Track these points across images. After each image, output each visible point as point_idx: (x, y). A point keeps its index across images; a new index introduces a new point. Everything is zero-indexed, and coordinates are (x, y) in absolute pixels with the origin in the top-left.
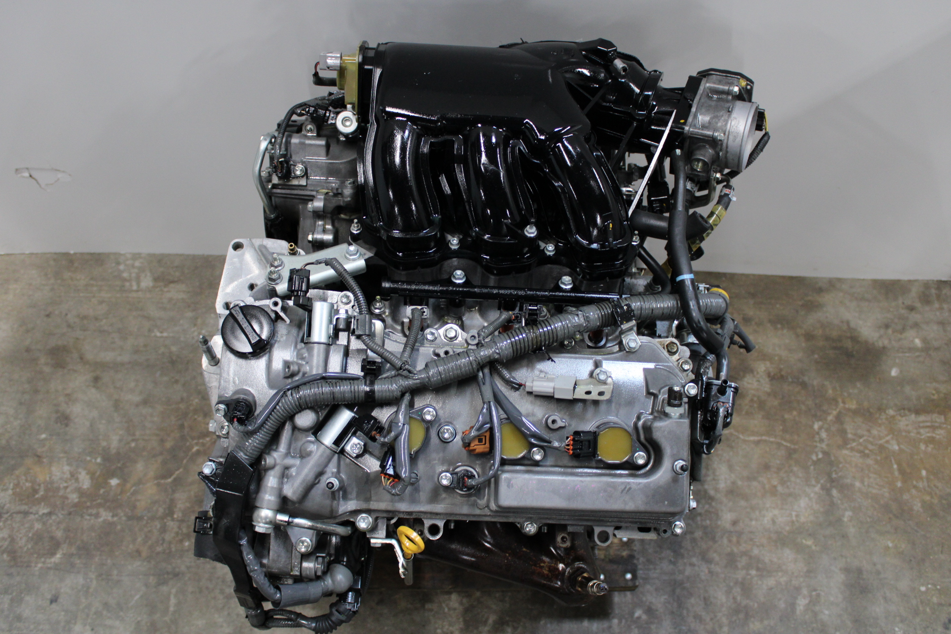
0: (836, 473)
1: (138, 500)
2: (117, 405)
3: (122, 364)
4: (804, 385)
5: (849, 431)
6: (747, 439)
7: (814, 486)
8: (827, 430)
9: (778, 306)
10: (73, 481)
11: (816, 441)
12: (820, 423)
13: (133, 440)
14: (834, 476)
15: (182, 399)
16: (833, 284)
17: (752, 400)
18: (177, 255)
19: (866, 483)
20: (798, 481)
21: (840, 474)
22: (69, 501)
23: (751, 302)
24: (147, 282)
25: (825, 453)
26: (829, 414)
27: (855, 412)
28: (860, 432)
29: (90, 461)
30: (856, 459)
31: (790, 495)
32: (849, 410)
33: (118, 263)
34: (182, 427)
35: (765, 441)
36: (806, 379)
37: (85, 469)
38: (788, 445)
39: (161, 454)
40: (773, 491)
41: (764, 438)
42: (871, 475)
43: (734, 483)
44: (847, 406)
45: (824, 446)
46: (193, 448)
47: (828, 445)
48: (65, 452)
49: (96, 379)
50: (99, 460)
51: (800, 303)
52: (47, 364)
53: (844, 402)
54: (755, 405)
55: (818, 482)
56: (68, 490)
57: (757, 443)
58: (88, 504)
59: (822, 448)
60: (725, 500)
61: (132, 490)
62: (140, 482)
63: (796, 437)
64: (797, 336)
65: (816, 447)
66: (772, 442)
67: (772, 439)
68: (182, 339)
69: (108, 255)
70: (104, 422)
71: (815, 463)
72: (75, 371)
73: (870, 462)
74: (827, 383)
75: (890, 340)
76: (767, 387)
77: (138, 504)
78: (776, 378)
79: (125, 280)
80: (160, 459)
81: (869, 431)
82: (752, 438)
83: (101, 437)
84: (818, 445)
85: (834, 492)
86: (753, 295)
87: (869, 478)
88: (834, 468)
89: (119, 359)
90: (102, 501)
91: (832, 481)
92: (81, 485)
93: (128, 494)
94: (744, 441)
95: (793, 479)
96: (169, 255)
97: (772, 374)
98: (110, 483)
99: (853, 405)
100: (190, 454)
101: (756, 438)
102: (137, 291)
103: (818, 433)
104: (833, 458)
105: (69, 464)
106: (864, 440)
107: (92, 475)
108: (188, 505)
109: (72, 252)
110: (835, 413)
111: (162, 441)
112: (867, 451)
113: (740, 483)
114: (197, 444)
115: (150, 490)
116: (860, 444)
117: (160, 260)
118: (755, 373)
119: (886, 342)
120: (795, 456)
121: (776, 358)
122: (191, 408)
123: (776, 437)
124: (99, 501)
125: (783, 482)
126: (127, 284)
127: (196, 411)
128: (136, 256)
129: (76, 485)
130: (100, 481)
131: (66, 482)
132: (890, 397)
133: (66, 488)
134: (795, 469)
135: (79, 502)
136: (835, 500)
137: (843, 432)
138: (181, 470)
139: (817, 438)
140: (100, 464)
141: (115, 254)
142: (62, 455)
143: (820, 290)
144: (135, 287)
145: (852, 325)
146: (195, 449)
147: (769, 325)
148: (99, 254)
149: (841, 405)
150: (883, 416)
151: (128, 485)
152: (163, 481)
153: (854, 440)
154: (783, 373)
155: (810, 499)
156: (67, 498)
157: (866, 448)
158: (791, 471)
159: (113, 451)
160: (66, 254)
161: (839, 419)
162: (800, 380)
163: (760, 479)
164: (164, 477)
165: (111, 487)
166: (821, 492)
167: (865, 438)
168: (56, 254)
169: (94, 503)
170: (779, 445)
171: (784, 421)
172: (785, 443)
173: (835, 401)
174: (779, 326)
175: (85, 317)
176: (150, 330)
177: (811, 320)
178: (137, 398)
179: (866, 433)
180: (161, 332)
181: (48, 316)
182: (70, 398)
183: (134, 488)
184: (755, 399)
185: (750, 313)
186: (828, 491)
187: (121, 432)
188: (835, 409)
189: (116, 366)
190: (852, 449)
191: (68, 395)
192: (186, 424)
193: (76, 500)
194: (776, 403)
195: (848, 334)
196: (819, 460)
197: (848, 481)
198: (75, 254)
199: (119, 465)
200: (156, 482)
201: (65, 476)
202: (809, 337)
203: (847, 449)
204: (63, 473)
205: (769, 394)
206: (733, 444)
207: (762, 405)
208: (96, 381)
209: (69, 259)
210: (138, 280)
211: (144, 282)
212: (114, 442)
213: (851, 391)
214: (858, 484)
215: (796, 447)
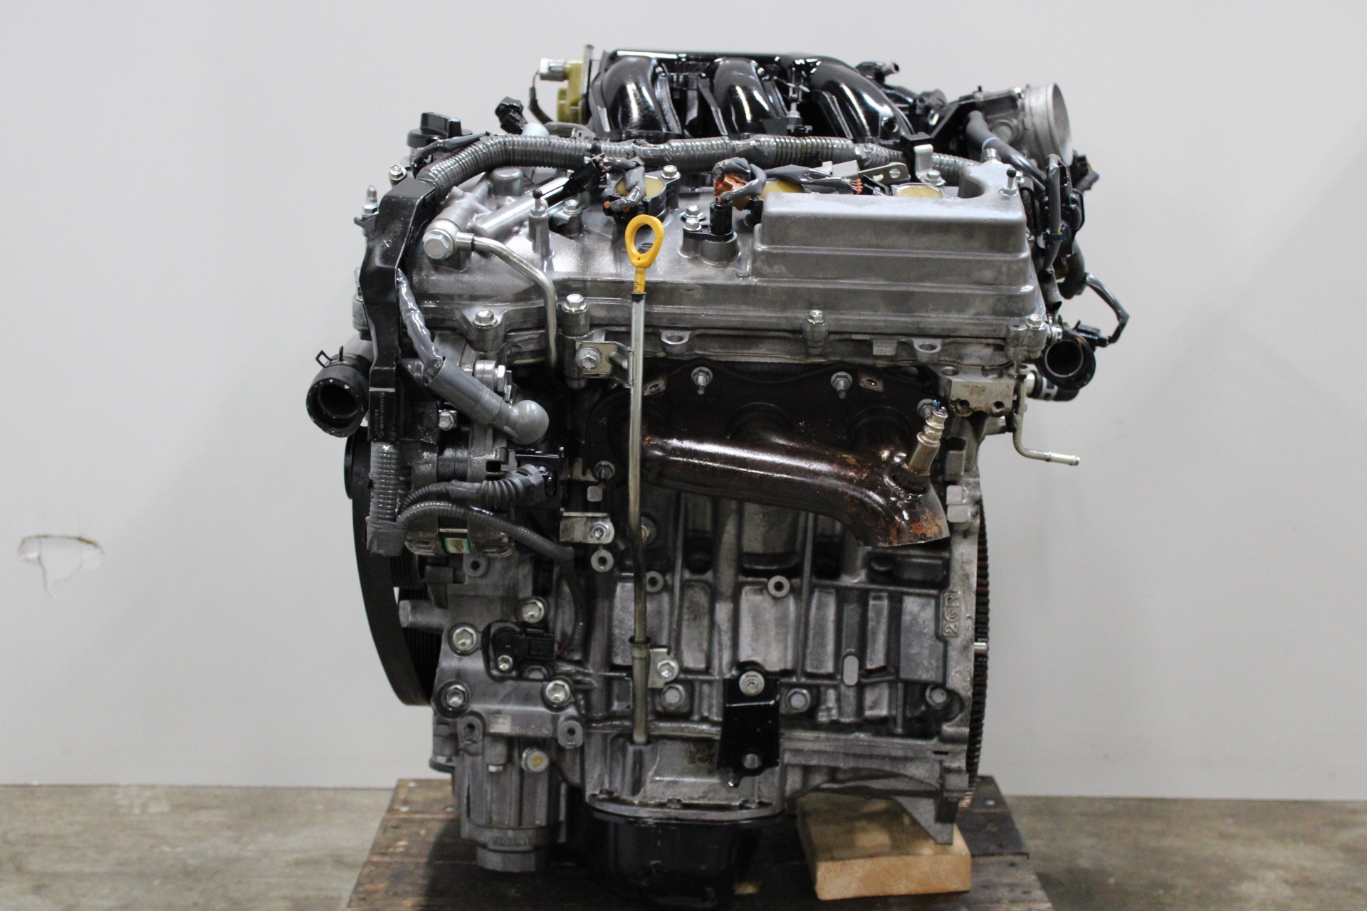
4: (1357, 890)
9: (1280, 825)
15: (196, 905)
17: (1263, 904)
23: (1230, 821)
24: (159, 807)
33: (113, 793)
49: (39, 887)
51: (1320, 822)
64: (1327, 849)
68: (210, 854)
76: (1286, 892)
78: (1302, 884)
79: (121, 807)
89: (88, 870)
96: (205, 786)
97: (1292, 881)
102: (140, 815)
109: (35, 783)
117: (188, 790)
118: (1260, 880)
121: (1295, 868)
126: (124, 810)
128: (147, 787)
141: (111, 786)
144: (137, 813)
147: (1269, 840)
148: (82, 786)
154: (1313, 880)
160: (24, 786)
162: (1349, 887)
168: (6, 785)
174: (1289, 841)
175: (37, 836)
178: (110, 904)
180: (174, 848)
198: (40, 786)
208: (38, 889)
209: (27, 790)
210: (144, 806)
211: (153, 809)
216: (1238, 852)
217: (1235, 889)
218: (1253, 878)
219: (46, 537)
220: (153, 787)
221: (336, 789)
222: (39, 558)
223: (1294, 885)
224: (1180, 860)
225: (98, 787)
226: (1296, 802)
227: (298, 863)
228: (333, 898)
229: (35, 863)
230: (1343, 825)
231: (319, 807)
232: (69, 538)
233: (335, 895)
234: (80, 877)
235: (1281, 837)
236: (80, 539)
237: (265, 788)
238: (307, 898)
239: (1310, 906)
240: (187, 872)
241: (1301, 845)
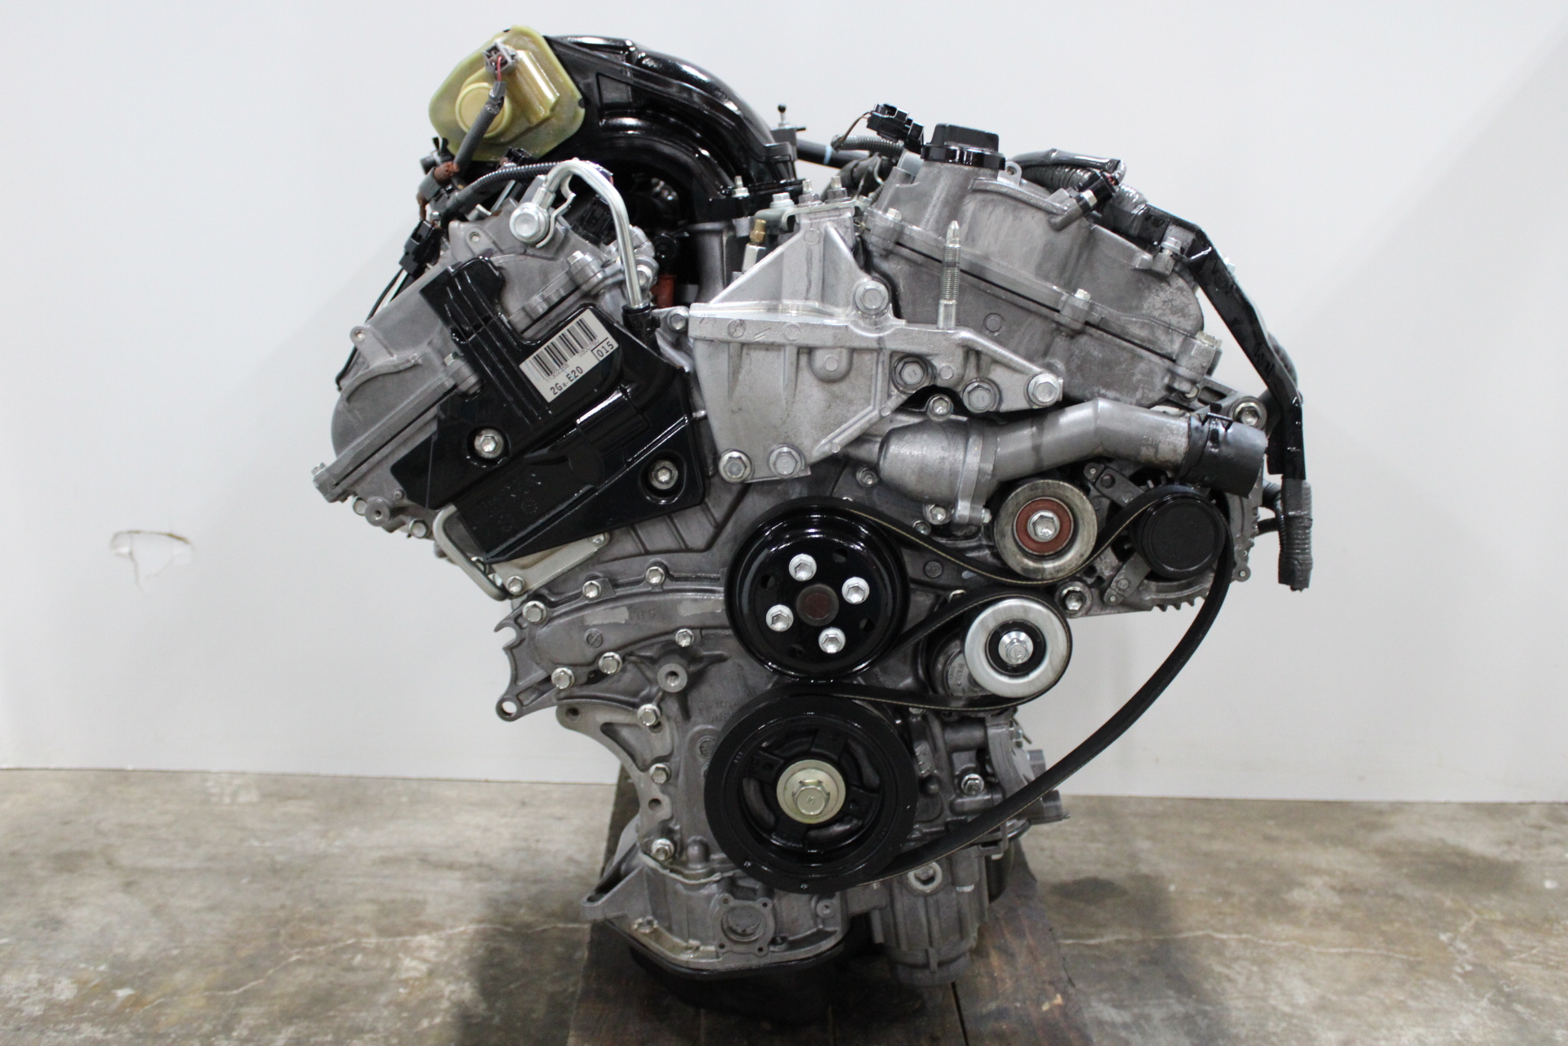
0: (1509, 986)
1: (165, 1014)
2: (157, 911)
3: (183, 871)
4: (1399, 898)
5: (1505, 942)
6: (1324, 951)
7: (1477, 1001)
8: (1466, 941)
9: (1318, 827)
10: (42, 991)
11: (1452, 953)
12: (1449, 935)
13: (176, 948)
14: (1507, 989)
15: (283, 907)
16: (1398, 807)
17: (1315, 913)
18: (308, 775)
20: (1442, 995)
21: (1516, 987)
22: (24, 1014)
23: (1271, 823)
24: (248, 797)
25: (1474, 965)
26: (1460, 926)
27: (1506, 924)
28: (1525, 943)
29: (84, 969)
30: (1537, 970)
31: (1436, 1011)
32: (1493, 922)
33: (205, 780)
34: (277, 934)
35: (1359, 953)
36: (1399, 891)
37: (71, 978)
38: (1405, 957)
39: (228, 963)
40: (1402, 1007)
41: (1355, 950)
43: (1323, 998)
44: (1487, 917)
45: (1470, 956)
46: (290, 956)
47: (1476, 957)
48: (40, 959)
50: (102, 968)
51: (1353, 824)
52: (44, 868)
53: (1477, 912)
54: (1324, 917)
55: (1480, 996)
56: (28, 1001)
57: (1347, 955)
58: (61, 1018)
59: (1467, 960)
60: (1314, 1017)
61: (156, 1003)
62: (175, 993)
63: (1413, 949)
64: (1364, 853)
65: (1455, 959)
66: (1371, 955)
67: (1371, 951)
70: (127, 927)
71: (1465, 975)
72: (93, 876)
74: (1438, 895)
75: (1522, 855)
76: (1334, 900)
77: (163, 1018)
78: (1348, 891)
79: (212, 795)
80: (222, 969)
81: (1542, 942)
82: (1334, 950)
83: (116, 944)
85: (1519, 1008)
86: (1272, 818)
88: (1503, 982)
89: (178, 866)
90: (91, 1015)
91: (1508, 996)
92: (55, 995)
93: (147, 1007)
94: (1321, 954)
95: (1431, 993)
96: (294, 774)
97: (1338, 887)
98: (114, 994)
99: (1499, 916)
100: (284, 963)
101: (1341, 950)
102: (230, 805)
103: (1451, 945)
104: (1493, 971)
105: (42, 972)
106: (1539, 952)
107: (82, 984)
108: (265, 1021)
109: (130, 767)
110: (1469, 924)
111: (233, 949)
112: (1551, 963)
113: (1334, 998)
114: (298, 953)
115: (193, 1003)
116: (1535, 955)
117: (278, 779)
118: (1306, 887)
119: (1517, 857)
120: (1423, 969)
121: (1338, 873)
122: (297, 916)
123: (1376, 949)
124: (85, 1015)
125: (1415, 997)
126: (215, 799)
127: (304, 919)
128: (237, 775)
129: (47, 995)
130: (95, 992)
131: (25, 992)
132: (1557, 909)
133: (25, 998)
134: (1430, 982)
135: (43, 1015)
136: (1526, 1017)
137: (1498, 944)
138: (261, 981)
139: (1452, 950)
140: (103, 972)
141: (202, 772)
142: (31, 962)
143: (1381, 813)
144: (227, 802)
145: (1451, 842)
146: (294, 958)
147: (1310, 843)
148: (175, 771)
149: (1475, 917)
150: (1559, 927)
151: (151, 997)
152: (221, 993)
153: (1520, 952)
154: (1357, 887)
155: (1476, 1015)
156: (20, 1010)
158: (1425, 985)
159: (135, 959)
160: (119, 771)
161: (1478, 928)
162: (1391, 893)
163: (1371, 993)
164: (226, 988)
165: (115, 998)
166: (1493, 1007)
167: (1539, 949)
169: (75, 1017)
170: (1387, 958)
171: (1383, 933)
172: (1397, 956)
173: (1461, 912)
174: (1328, 844)
175: (130, 826)
176: (242, 840)
177: (1378, 838)
178: (197, 904)
179: (1536, 944)
180: (262, 843)
181: (66, 823)
182: (72, 902)
183: (161, 1000)
184: (1320, 911)
185: (1276, 832)
186: (1507, 1007)
187: (156, 939)
188: (1469, 921)
190: (1523, 961)
191: (70, 899)
192: (283, 932)
193: (39, 1014)
195: (1450, 851)
196: (1468, 972)
197: (1537, 994)
198: (134, 771)
199: (141, 974)
200: (207, 993)
201: (29, 985)
202: (1383, 853)
203: (1513, 961)
204: (26, 981)
205: (1342, 907)
206: (1303, 957)
208: (128, 886)
209: (122, 776)
210: (234, 795)
211: (243, 798)
212: (140, 949)
213: (1485, 902)
214: (1557, 998)
215: (1420, 959)
216: (1284, 856)
217: (1287, 897)
218: (1302, 885)
219: (137, 532)
220: (243, 773)
221: (420, 780)
222: (131, 554)
223: (1341, 891)
224: (1233, 865)
225: (191, 773)
226: (1328, 803)
227: (384, 861)
228: (418, 902)
229: (125, 857)
230: (1372, 827)
231: (404, 799)
232: (160, 534)
233: (420, 897)
234: (170, 873)
235: (1321, 840)
236: (171, 536)
237: (351, 777)
238: (393, 901)
239: (1359, 915)
240: (275, 870)
241: (1340, 849)
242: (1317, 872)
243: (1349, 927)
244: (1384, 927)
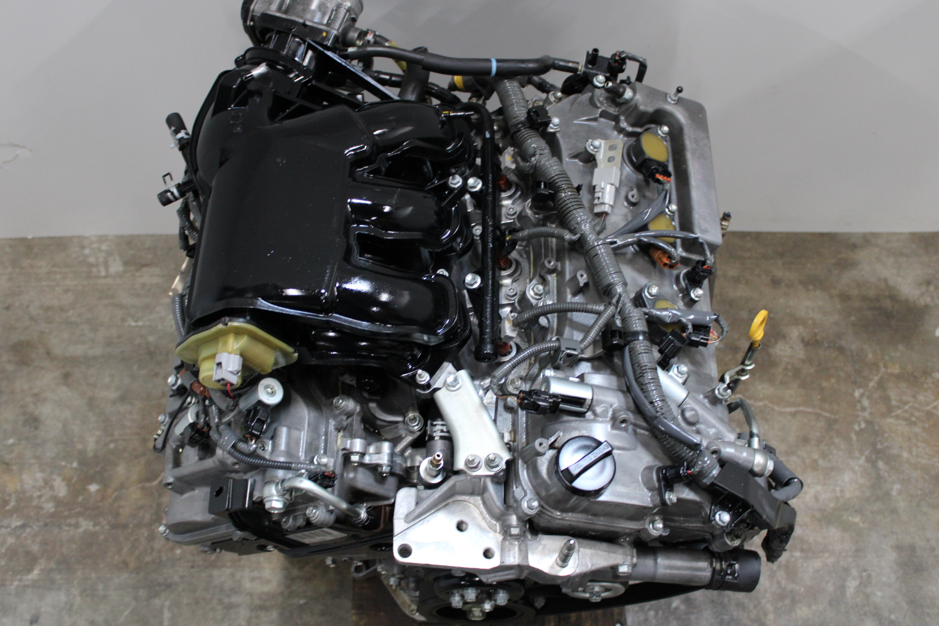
0: (882, 444)
1: (122, 507)
2: (91, 403)
3: (95, 358)
4: (841, 350)
5: (893, 397)
6: (783, 410)
7: (859, 459)
8: (869, 398)
9: (809, 265)
10: (48, 489)
11: (858, 410)
12: (861, 390)
13: (112, 441)
14: (879, 446)
16: (868, 240)
17: (786, 369)
18: (147, 236)
19: (914, 453)
20: (840, 453)
21: (885, 444)
22: (45, 511)
23: (780, 262)
24: (116, 267)
25: (869, 423)
26: (870, 380)
27: (899, 377)
28: (904, 398)
29: (65, 467)
30: (902, 427)
31: (832, 469)
32: (892, 375)
33: (83, 247)
35: (803, 412)
36: (843, 343)
37: (60, 475)
38: (828, 415)
39: (144, 454)
41: (801, 408)
42: (919, 444)
44: (889, 371)
45: (866, 415)
47: (871, 414)
48: (37, 458)
49: (66, 376)
50: (75, 465)
51: (833, 261)
52: (9, 362)
53: (886, 367)
54: (790, 374)
55: (862, 454)
56: (43, 499)
57: (794, 414)
58: (66, 513)
59: (865, 417)
61: (114, 496)
62: (122, 486)
63: (835, 406)
64: (832, 297)
65: (858, 416)
66: (810, 413)
67: (810, 410)
68: (160, 328)
69: (71, 238)
70: (78, 422)
71: (858, 433)
72: (42, 368)
73: (917, 430)
74: (866, 347)
75: (932, 297)
76: (801, 353)
77: (121, 510)
78: (811, 343)
79: (91, 265)
80: (143, 460)
81: (914, 397)
82: (788, 410)
83: (75, 439)
84: (860, 413)
85: (881, 464)
86: (781, 255)
87: (918, 447)
88: (879, 439)
89: (91, 353)
90: (82, 509)
91: (878, 452)
92: (56, 493)
93: (110, 500)
94: (780, 413)
95: (835, 452)
96: (139, 236)
97: (806, 339)
98: (88, 489)
99: (896, 370)
101: (793, 409)
102: (106, 277)
103: (859, 401)
104: (877, 428)
105: (42, 471)
106: (910, 407)
107: (68, 481)
109: (30, 237)
110: (876, 378)
111: (143, 440)
112: (913, 419)
115: (134, 494)
116: (906, 411)
117: (129, 241)
118: (788, 339)
119: (928, 300)
120: (836, 427)
121: (810, 322)
123: (814, 407)
124: (78, 509)
125: (824, 456)
126: (94, 270)
128: (102, 239)
129: (51, 493)
130: (77, 488)
131: (40, 490)
132: (935, 360)
133: (40, 497)
134: (837, 441)
135: (55, 512)
136: (882, 473)
137: (886, 399)
139: (858, 406)
140: (76, 469)
141: (79, 237)
142: (33, 461)
143: (854, 247)
144: (103, 273)
145: (891, 282)
147: (800, 286)
148: (61, 238)
149: (883, 370)
150: (930, 381)
151: (109, 491)
152: (147, 485)
153: (899, 408)
154: (818, 338)
155: (855, 473)
156: (42, 508)
157: (912, 415)
158: (833, 443)
159: (91, 454)
160: (24, 240)
161: (881, 385)
162: (837, 345)
163: (800, 453)
164: (149, 480)
165: (90, 493)
166: (866, 464)
167: (910, 404)
168: (11, 239)
169: (73, 512)
170: (818, 416)
171: (822, 389)
172: (824, 414)
173: (875, 365)
174: (811, 287)
175: (49, 308)
177: (846, 279)
178: (112, 395)
179: (911, 399)
180: (136, 321)
181: (7, 308)
182: (38, 398)
183: (116, 494)
184: (789, 367)
185: (779, 274)
186: (874, 464)
187: (98, 433)
188: (877, 375)
189: (87, 361)
190: (897, 417)
191: (36, 395)
193: (52, 510)
194: (812, 370)
195: (887, 293)
196: (862, 430)
197: (895, 451)
198: (33, 239)
199: (98, 469)
200: (140, 485)
201: (38, 484)
202: (844, 297)
203: (892, 417)
204: (36, 481)
205: (804, 361)
206: (768, 417)
207: (797, 373)
211: (113, 267)
212: (91, 444)
213: (893, 354)
214: (905, 454)
215: (837, 417)
218: (784, 337)
223: (807, 344)
229: (56, 346)
230: (846, 264)
236: (12, 145)
240: (150, 353)
241: (818, 292)
242: (796, 321)
243: (803, 385)
244: (824, 384)
